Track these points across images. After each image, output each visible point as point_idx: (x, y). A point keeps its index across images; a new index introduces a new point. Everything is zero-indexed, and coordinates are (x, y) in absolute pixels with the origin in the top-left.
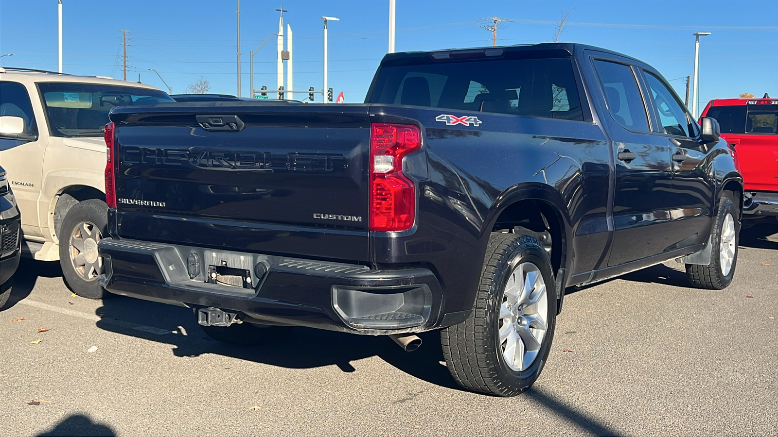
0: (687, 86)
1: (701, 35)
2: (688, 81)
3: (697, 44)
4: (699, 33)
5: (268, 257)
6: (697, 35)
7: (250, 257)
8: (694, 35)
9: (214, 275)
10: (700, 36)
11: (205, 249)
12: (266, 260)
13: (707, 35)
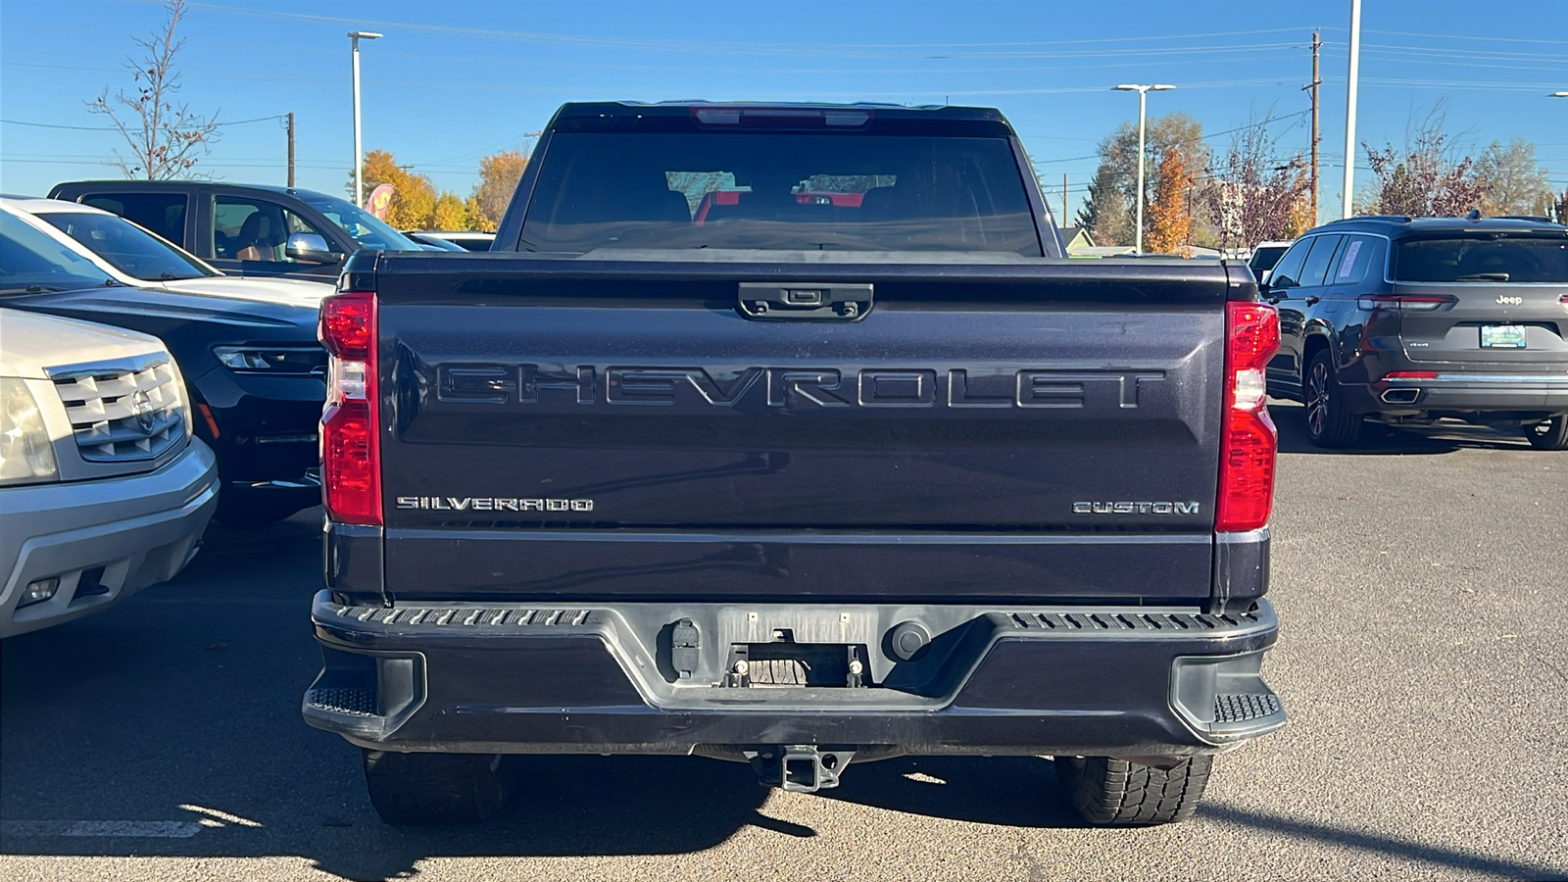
0: (290, 133)
1: (362, 37)
2: (290, 123)
3: (356, 55)
4: (360, 33)
5: (928, 610)
6: (356, 37)
7: (869, 615)
8: (349, 35)
9: (742, 666)
10: (360, 39)
11: (721, 607)
12: (919, 617)
13: (374, 38)
